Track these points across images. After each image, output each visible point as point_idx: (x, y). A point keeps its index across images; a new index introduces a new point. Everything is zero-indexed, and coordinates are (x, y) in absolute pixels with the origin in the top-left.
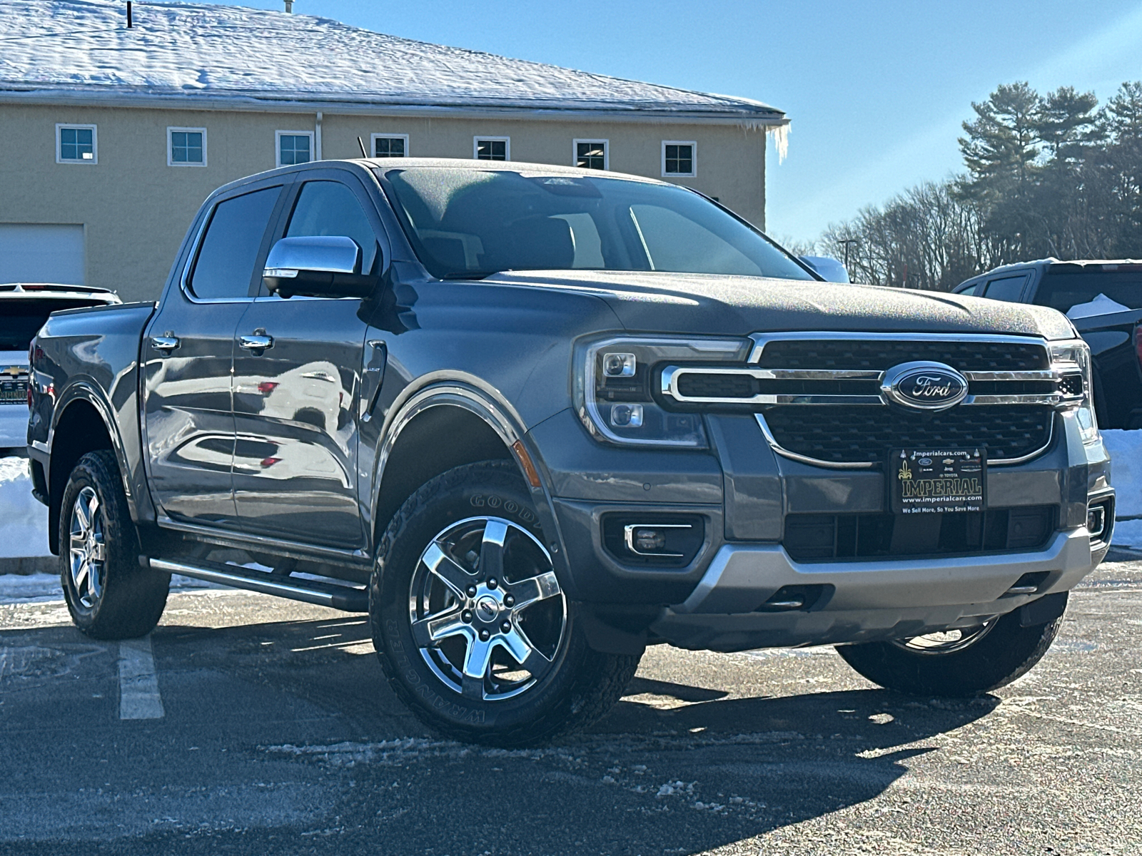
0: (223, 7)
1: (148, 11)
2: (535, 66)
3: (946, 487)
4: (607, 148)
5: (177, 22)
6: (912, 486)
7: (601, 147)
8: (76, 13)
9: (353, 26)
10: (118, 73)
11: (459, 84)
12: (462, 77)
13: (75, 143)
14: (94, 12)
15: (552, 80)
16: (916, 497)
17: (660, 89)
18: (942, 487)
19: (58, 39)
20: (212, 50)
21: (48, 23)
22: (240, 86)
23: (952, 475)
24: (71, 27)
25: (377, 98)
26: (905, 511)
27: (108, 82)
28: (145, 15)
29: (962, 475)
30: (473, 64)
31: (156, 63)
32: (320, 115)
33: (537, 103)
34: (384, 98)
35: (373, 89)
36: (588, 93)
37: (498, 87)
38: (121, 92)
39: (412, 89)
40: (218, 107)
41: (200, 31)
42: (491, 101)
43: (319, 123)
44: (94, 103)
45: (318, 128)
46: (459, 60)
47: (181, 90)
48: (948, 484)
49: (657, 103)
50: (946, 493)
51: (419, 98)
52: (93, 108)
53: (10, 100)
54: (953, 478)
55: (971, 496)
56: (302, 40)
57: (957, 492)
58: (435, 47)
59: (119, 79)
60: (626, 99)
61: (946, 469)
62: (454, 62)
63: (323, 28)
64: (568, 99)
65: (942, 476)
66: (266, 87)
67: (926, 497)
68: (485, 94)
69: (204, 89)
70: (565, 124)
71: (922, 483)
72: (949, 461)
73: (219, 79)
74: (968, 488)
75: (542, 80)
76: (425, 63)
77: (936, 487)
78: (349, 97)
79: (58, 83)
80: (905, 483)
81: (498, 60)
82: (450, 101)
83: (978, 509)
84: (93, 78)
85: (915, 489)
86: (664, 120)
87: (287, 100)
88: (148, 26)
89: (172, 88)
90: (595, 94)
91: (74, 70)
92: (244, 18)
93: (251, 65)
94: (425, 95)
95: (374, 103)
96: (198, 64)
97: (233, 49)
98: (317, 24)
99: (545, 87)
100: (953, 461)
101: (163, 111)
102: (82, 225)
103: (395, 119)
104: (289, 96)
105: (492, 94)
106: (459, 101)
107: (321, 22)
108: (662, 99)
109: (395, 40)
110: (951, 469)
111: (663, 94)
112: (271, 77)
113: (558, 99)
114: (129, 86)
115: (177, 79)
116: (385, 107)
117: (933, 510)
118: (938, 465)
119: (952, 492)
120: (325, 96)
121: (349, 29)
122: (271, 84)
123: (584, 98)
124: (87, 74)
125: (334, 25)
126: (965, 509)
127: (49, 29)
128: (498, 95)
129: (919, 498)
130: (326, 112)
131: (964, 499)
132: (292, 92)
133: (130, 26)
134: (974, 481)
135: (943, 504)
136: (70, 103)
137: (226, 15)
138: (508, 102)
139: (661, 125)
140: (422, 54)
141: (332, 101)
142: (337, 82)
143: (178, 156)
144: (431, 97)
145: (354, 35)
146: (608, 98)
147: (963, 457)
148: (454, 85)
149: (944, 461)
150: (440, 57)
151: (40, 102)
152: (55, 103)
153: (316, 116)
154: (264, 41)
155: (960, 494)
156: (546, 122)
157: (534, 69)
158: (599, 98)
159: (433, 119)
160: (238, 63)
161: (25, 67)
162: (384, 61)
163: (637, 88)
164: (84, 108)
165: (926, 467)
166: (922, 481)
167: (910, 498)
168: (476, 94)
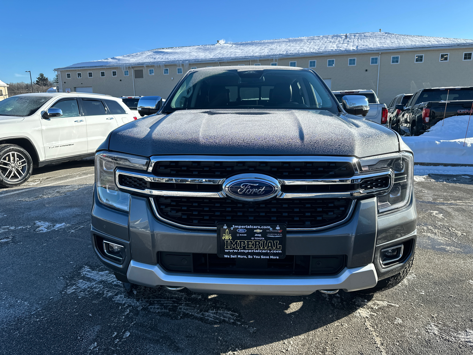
0: (366, 33)
1: (350, 35)
2: (434, 38)
3: (256, 245)
4: (449, 55)
5: (356, 37)
6: (231, 243)
7: (447, 55)
8: (336, 37)
9: (393, 34)
10: (340, 48)
11: (413, 43)
12: (415, 42)
13: (331, 63)
14: (340, 37)
15: (437, 40)
16: (234, 249)
17: (465, 40)
18: (253, 245)
19: (331, 43)
20: (361, 42)
21: (331, 40)
22: (364, 48)
23: (260, 239)
24: (335, 40)
25: (393, 48)
26: (226, 256)
27: (338, 50)
28: (350, 36)
29: (267, 239)
30: (419, 39)
31: (349, 46)
32: (380, 53)
33: (431, 46)
34: (395, 48)
35: (393, 46)
36: (445, 43)
37: (423, 43)
38: (340, 52)
39: (402, 46)
40: (359, 53)
41: (360, 38)
42: (420, 47)
43: (380, 55)
44: (335, 55)
45: (380, 56)
46: (416, 38)
47: (352, 50)
48: (257, 243)
49: (463, 43)
50: (255, 248)
51: (403, 47)
52: (335, 56)
53: (319, 56)
54: (261, 240)
55: (274, 250)
56: (381, 38)
57: (264, 248)
58: (410, 36)
59: (340, 49)
60: (455, 43)
61: (256, 235)
62: (414, 39)
63: (386, 35)
64: (440, 44)
65: (253, 238)
66: (370, 48)
67: (241, 250)
68: (419, 45)
69: (357, 50)
70: (438, 50)
71: (239, 242)
72: (258, 231)
73: (360, 48)
74: (271, 246)
75: (434, 41)
76: (407, 40)
77: (248, 245)
78: (387, 49)
79: (329, 51)
80: (227, 242)
81: (425, 37)
82: (410, 47)
83: (278, 258)
84: (335, 50)
85: (234, 245)
86: (465, 47)
87: (373, 50)
88: (350, 38)
89: (350, 50)
90: (448, 43)
91: (332, 48)
92: (370, 34)
93: (368, 44)
94: (405, 47)
95: (392, 49)
96: (357, 45)
97: (365, 41)
98: (385, 34)
99: (435, 42)
100: (261, 231)
101: (348, 55)
102: (331, 79)
103: (397, 52)
104: (374, 50)
105: (421, 45)
106: (412, 47)
107: (386, 33)
108: (465, 42)
109: (401, 35)
110: (260, 235)
111: (466, 41)
112: (372, 46)
113: (437, 45)
114: (342, 51)
115: (351, 48)
116: (395, 50)
117: (245, 257)
118: (251, 233)
119: (260, 248)
120: (382, 49)
121: (392, 34)
122: (371, 47)
123: (444, 44)
124: (334, 49)
125: (389, 33)
126: (268, 257)
127: (330, 41)
128: (422, 45)
129: (236, 250)
130: (382, 52)
131: (268, 251)
132: (375, 49)
133: (346, 39)
134: (277, 242)
135: (252, 254)
136: (330, 55)
137: (367, 34)
138: (424, 46)
139: (464, 49)
140: (407, 38)
141: (383, 50)
142: (385, 46)
143: (354, 64)
144: (406, 47)
145: (393, 35)
146: (451, 43)
147: (269, 229)
148: (412, 44)
149: (255, 231)
150: (411, 38)
151: (325, 55)
152: (328, 55)
153: (379, 53)
154: (372, 39)
155: (266, 249)
156: (433, 50)
157: (433, 38)
158: (448, 44)
159: (406, 52)
160: (365, 44)
161: (323, 49)
162: (397, 40)
163: (459, 40)
164: (333, 56)
165: (242, 234)
166: (239, 241)
167: (230, 250)
168: (417, 45)
